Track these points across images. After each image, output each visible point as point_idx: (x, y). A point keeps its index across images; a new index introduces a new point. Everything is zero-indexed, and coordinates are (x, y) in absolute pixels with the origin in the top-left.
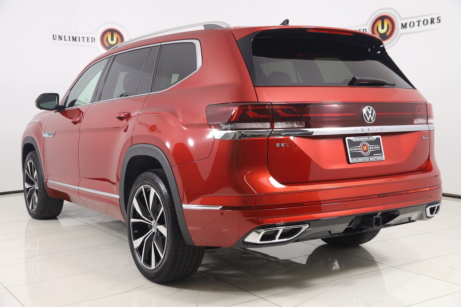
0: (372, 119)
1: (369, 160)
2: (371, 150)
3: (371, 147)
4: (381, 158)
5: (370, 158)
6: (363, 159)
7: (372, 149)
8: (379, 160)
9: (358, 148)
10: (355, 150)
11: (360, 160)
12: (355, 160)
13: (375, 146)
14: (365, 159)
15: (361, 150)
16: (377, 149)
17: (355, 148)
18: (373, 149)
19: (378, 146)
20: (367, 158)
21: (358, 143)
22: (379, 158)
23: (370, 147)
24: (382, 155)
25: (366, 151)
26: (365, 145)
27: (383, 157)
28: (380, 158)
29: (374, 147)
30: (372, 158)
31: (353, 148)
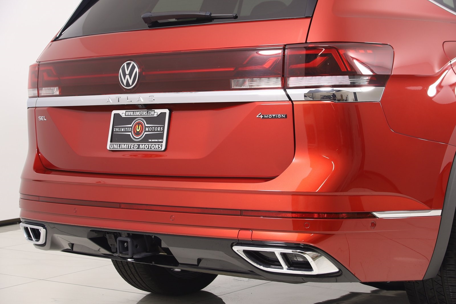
0: (130, 82)
1: (138, 148)
2: (147, 131)
3: (149, 127)
4: (159, 147)
5: (141, 145)
6: (129, 146)
7: (149, 131)
8: (155, 149)
9: (127, 127)
10: (123, 130)
11: (124, 146)
12: (116, 146)
13: (155, 127)
14: (132, 146)
15: (131, 132)
16: (158, 131)
17: (123, 127)
18: (152, 131)
19: (160, 127)
20: (136, 145)
21: (129, 120)
22: (155, 147)
23: (147, 127)
24: (162, 142)
25: (138, 134)
26: (139, 124)
27: (161, 146)
28: (157, 147)
29: (153, 128)
30: (143, 145)
31: (120, 127)
